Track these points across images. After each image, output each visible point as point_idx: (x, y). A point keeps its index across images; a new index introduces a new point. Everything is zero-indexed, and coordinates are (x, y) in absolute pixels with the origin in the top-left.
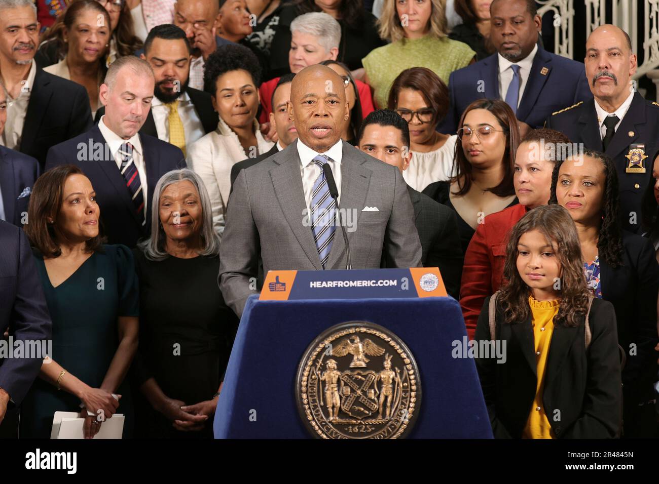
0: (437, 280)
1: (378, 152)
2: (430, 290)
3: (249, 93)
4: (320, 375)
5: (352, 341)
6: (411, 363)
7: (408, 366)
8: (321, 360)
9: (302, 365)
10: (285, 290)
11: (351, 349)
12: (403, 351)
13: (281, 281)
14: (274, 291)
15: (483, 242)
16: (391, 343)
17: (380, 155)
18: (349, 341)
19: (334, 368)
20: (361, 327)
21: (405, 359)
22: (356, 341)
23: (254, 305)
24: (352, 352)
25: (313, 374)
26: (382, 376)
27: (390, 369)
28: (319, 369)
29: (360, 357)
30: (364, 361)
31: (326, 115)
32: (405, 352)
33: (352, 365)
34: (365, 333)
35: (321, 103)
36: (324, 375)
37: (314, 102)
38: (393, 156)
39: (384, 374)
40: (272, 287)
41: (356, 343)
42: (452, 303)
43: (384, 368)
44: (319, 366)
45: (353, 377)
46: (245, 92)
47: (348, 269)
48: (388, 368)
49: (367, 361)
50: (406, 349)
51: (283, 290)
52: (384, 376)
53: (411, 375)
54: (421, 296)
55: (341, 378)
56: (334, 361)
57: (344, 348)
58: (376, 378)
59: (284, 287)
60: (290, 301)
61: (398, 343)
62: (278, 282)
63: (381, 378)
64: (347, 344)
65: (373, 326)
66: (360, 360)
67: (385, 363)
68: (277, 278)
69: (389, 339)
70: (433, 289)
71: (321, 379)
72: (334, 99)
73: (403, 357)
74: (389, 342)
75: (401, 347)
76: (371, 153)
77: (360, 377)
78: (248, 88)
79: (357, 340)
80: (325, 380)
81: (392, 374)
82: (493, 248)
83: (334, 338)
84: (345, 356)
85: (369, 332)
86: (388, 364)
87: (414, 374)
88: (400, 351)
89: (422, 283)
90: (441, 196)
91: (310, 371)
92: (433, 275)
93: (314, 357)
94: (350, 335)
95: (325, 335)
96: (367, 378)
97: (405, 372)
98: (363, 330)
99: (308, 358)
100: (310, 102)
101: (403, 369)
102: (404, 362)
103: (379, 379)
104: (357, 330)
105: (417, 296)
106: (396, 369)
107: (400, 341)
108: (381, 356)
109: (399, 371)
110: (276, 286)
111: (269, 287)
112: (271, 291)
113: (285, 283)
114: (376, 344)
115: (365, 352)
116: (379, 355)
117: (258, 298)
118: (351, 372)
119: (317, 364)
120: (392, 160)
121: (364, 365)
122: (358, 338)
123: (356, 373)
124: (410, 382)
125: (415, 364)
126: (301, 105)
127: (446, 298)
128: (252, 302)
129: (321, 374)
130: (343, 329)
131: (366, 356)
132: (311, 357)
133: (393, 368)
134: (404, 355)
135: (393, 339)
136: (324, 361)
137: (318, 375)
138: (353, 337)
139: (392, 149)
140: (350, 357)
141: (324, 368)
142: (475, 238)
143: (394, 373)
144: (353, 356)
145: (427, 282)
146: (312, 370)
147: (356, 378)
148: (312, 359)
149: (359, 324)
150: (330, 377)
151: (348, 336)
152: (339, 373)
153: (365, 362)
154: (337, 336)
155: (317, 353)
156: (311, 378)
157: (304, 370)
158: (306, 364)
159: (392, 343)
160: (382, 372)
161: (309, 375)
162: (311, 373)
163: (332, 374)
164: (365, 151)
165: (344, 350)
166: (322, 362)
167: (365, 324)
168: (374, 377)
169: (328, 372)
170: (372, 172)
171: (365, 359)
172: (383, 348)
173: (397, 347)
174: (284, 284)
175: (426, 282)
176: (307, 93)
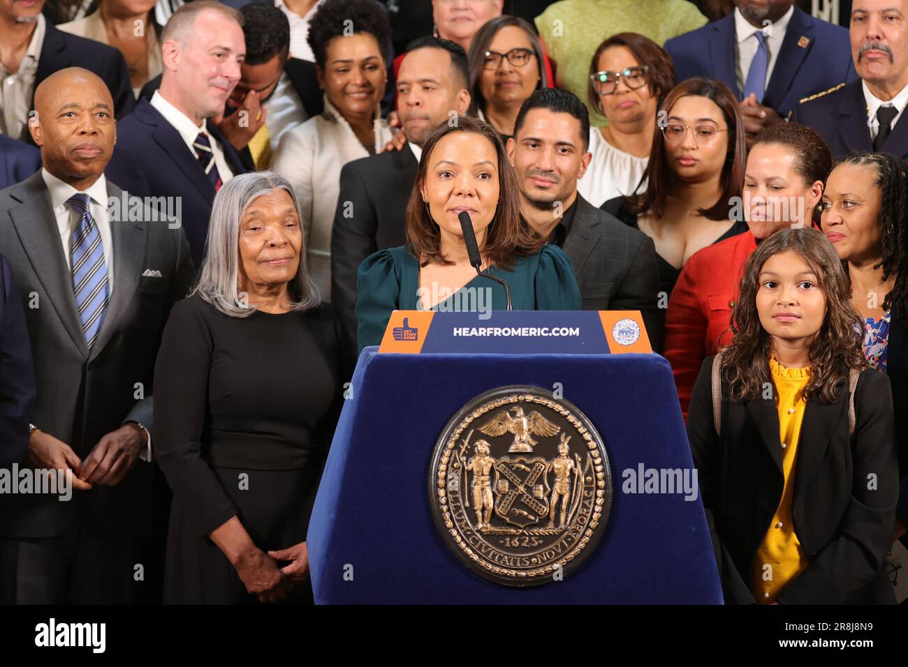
0: (638, 328)
1: (545, 149)
2: (626, 344)
3: (374, 67)
4: (465, 463)
5: (513, 414)
6: (598, 448)
7: (593, 452)
8: (467, 441)
9: (439, 447)
10: (416, 339)
11: (510, 426)
12: (586, 429)
13: (410, 325)
14: (400, 339)
15: (694, 290)
16: (569, 417)
17: (548, 154)
18: (508, 414)
19: (486, 453)
20: (526, 394)
21: (590, 441)
22: (518, 415)
23: (371, 359)
24: (512, 431)
25: (455, 460)
26: (556, 466)
27: (567, 456)
28: (464, 454)
29: (524, 438)
30: (529, 444)
32: (589, 431)
33: (512, 449)
34: (532, 402)
36: (470, 463)
38: (566, 158)
39: (557, 463)
40: (398, 335)
41: (519, 417)
42: (658, 362)
43: (558, 454)
44: (463, 450)
45: (513, 467)
46: (368, 66)
48: (565, 455)
49: (534, 443)
50: (591, 427)
51: (414, 338)
52: (559, 467)
53: (597, 465)
54: (615, 352)
55: (495, 467)
56: (485, 443)
57: (500, 424)
58: (547, 469)
59: (415, 334)
60: (423, 354)
61: (579, 419)
62: (406, 326)
63: (553, 468)
64: (505, 419)
65: (543, 393)
66: (523, 442)
67: (560, 447)
68: (406, 321)
69: (566, 413)
70: (632, 342)
71: (466, 468)
73: (586, 438)
74: (567, 416)
75: (584, 425)
76: (534, 151)
77: (523, 467)
78: (373, 61)
79: (520, 412)
80: (472, 469)
81: (570, 464)
82: (711, 298)
83: (487, 410)
84: (501, 436)
85: (538, 401)
86: (564, 448)
87: (602, 463)
88: (582, 430)
89: (616, 333)
91: (450, 457)
92: (632, 322)
93: (457, 436)
94: (510, 405)
95: (474, 404)
96: (534, 468)
97: (589, 461)
98: (530, 398)
99: (449, 438)
101: (587, 456)
102: (588, 446)
103: (550, 470)
104: (521, 398)
105: (609, 352)
106: (576, 455)
107: (582, 415)
108: (554, 436)
109: (580, 460)
110: (403, 333)
111: (394, 333)
112: (396, 339)
113: (417, 329)
114: (548, 419)
115: (532, 430)
116: (551, 435)
117: (377, 350)
118: (510, 458)
119: (461, 446)
120: (565, 162)
121: (529, 449)
122: (521, 409)
123: (517, 460)
124: (596, 476)
125: (603, 449)
127: (650, 356)
128: (368, 355)
129: (467, 461)
130: (501, 396)
131: (533, 436)
132: (452, 435)
133: (571, 455)
134: (587, 437)
135: (573, 413)
136: (472, 442)
137: (462, 462)
138: (515, 408)
139: (565, 147)
140: (509, 437)
141: (471, 453)
143: (573, 462)
144: (513, 436)
145: (623, 332)
146: (453, 455)
147: (518, 468)
148: (453, 439)
149: (523, 390)
150: (479, 465)
151: (507, 406)
152: (493, 460)
153: (531, 445)
154: (491, 406)
155: (462, 430)
156: (453, 466)
157: (442, 454)
158: (445, 446)
159: (571, 418)
160: (556, 460)
161: (449, 462)
162: (452, 459)
163: (482, 461)
164: (526, 148)
165: (501, 427)
166: (468, 443)
167: (532, 390)
168: (544, 467)
169: (477, 458)
171: (530, 440)
172: (558, 425)
173: (579, 424)
174: (415, 331)
175: (621, 332)
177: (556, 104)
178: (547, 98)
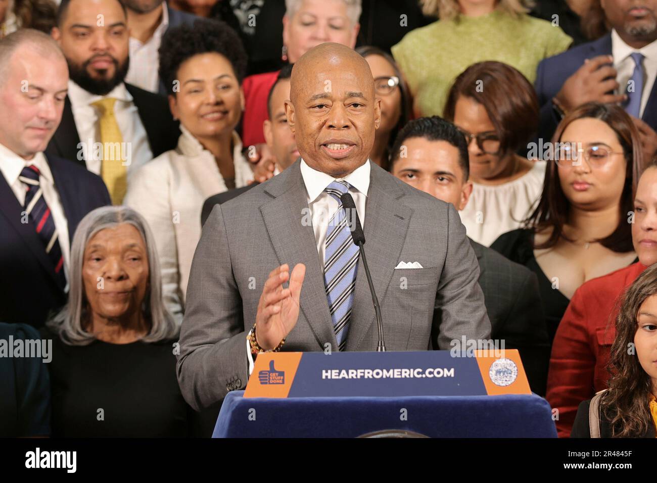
0: (516, 369)
1: (424, 180)
2: (504, 385)
3: (228, 87)
10: (283, 383)
13: (276, 369)
14: (266, 383)
15: (581, 323)
17: (426, 185)
23: (237, 404)
31: (347, 127)
35: (338, 107)
37: (327, 106)
38: (445, 188)
40: (264, 379)
42: (538, 404)
46: (220, 86)
47: (379, 350)
51: (281, 382)
54: (492, 394)
59: (282, 378)
60: (290, 399)
62: (272, 370)
68: (272, 363)
70: (510, 383)
72: (358, 100)
76: (412, 182)
78: (226, 79)
82: (598, 332)
89: (492, 374)
90: (521, 251)
92: (510, 362)
100: (321, 106)
105: (485, 393)
110: (270, 376)
111: (259, 377)
112: (262, 383)
113: (283, 372)
117: (242, 395)
120: (445, 193)
126: (307, 111)
127: (529, 397)
128: (233, 401)
139: (444, 176)
145: (500, 372)
149: (396, 435)
164: (403, 179)
167: (406, 434)
170: (413, 211)
174: (282, 374)
175: (498, 372)
176: (316, 93)
177: (432, 132)
178: (423, 127)
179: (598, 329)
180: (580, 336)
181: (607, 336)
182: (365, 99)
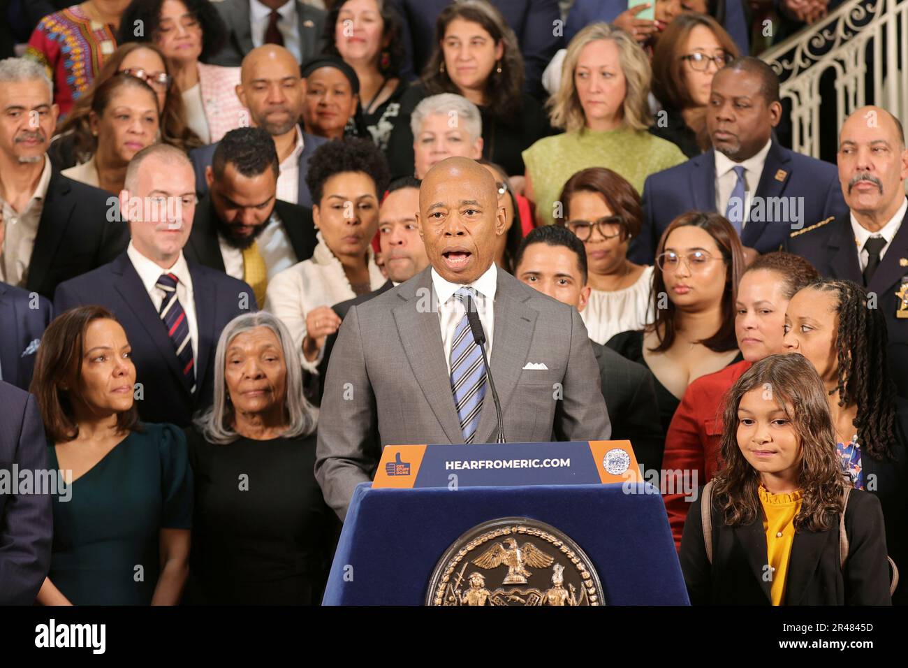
0: (628, 458)
1: (544, 282)
2: (617, 474)
3: (367, 207)
4: (460, 596)
5: (507, 546)
6: (592, 578)
9: (434, 580)
10: (409, 474)
13: (402, 461)
14: (393, 474)
15: (692, 415)
17: (547, 287)
18: (501, 546)
19: (480, 585)
23: (365, 495)
24: (506, 562)
26: (550, 597)
27: (561, 586)
31: (461, 233)
35: (454, 215)
36: (466, 595)
37: (443, 214)
38: (565, 289)
39: (552, 594)
40: (391, 470)
43: (552, 585)
46: (361, 205)
48: (558, 585)
49: (528, 575)
51: (407, 473)
52: (553, 597)
54: (606, 482)
55: (490, 600)
56: (480, 575)
57: (494, 556)
59: (408, 469)
60: (416, 489)
61: (572, 549)
62: (398, 461)
63: (548, 599)
66: (517, 574)
67: (554, 577)
68: (398, 455)
70: (623, 472)
73: (579, 568)
76: (534, 285)
78: (367, 199)
81: (565, 594)
82: (706, 424)
83: (480, 542)
86: (558, 579)
89: (606, 463)
90: (631, 351)
92: (623, 453)
100: (438, 215)
103: (545, 601)
104: (514, 529)
105: (601, 483)
109: (574, 590)
110: (396, 468)
111: (386, 469)
112: (388, 474)
113: (409, 464)
115: (525, 562)
116: (545, 566)
117: (370, 486)
118: (505, 590)
120: (564, 294)
122: (514, 541)
126: (427, 220)
128: (361, 492)
129: (462, 594)
139: (564, 279)
142: (680, 410)
143: (567, 592)
149: (515, 522)
150: (474, 597)
151: (501, 539)
152: (487, 593)
160: (550, 590)
163: (477, 594)
165: (495, 559)
167: (525, 521)
169: (473, 590)
170: (538, 313)
171: (524, 571)
173: (572, 554)
174: (407, 465)
175: (612, 462)
176: (434, 203)
178: (543, 233)
179: (707, 421)
180: (691, 428)
181: (715, 427)
182: (480, 206)
